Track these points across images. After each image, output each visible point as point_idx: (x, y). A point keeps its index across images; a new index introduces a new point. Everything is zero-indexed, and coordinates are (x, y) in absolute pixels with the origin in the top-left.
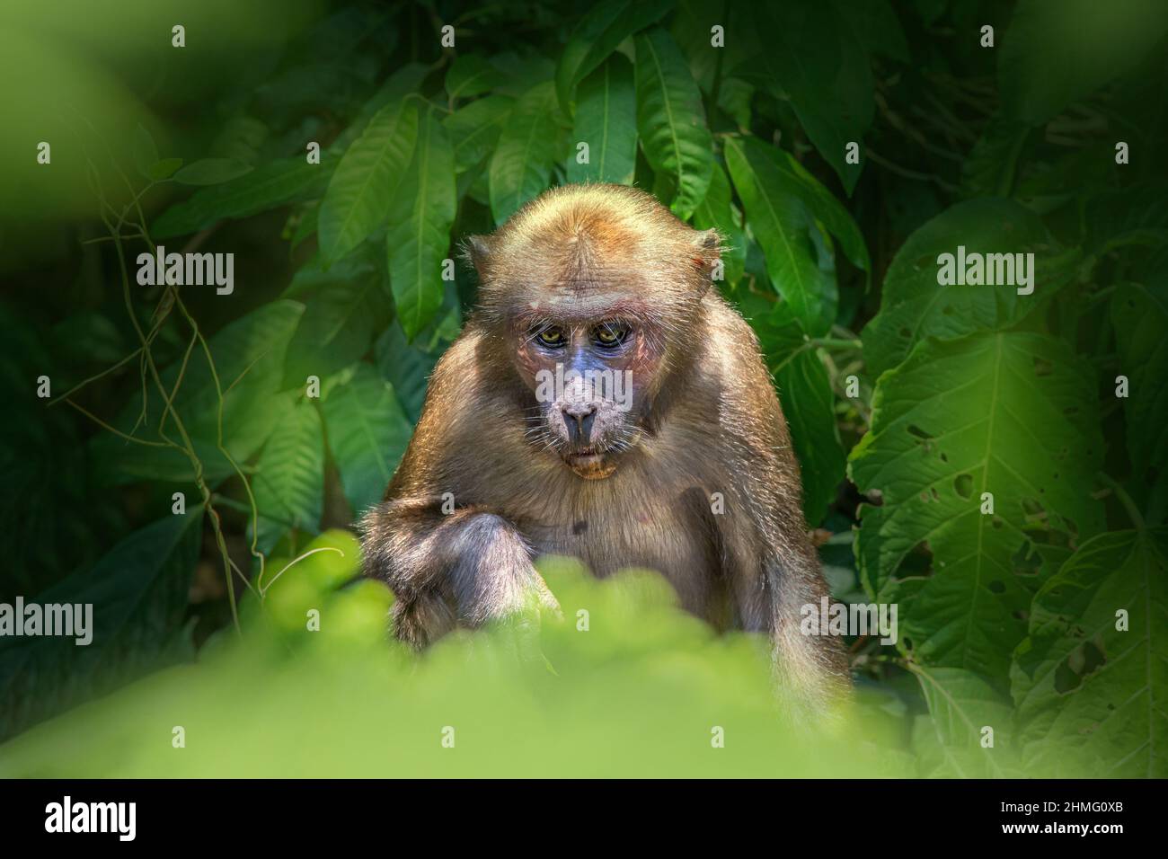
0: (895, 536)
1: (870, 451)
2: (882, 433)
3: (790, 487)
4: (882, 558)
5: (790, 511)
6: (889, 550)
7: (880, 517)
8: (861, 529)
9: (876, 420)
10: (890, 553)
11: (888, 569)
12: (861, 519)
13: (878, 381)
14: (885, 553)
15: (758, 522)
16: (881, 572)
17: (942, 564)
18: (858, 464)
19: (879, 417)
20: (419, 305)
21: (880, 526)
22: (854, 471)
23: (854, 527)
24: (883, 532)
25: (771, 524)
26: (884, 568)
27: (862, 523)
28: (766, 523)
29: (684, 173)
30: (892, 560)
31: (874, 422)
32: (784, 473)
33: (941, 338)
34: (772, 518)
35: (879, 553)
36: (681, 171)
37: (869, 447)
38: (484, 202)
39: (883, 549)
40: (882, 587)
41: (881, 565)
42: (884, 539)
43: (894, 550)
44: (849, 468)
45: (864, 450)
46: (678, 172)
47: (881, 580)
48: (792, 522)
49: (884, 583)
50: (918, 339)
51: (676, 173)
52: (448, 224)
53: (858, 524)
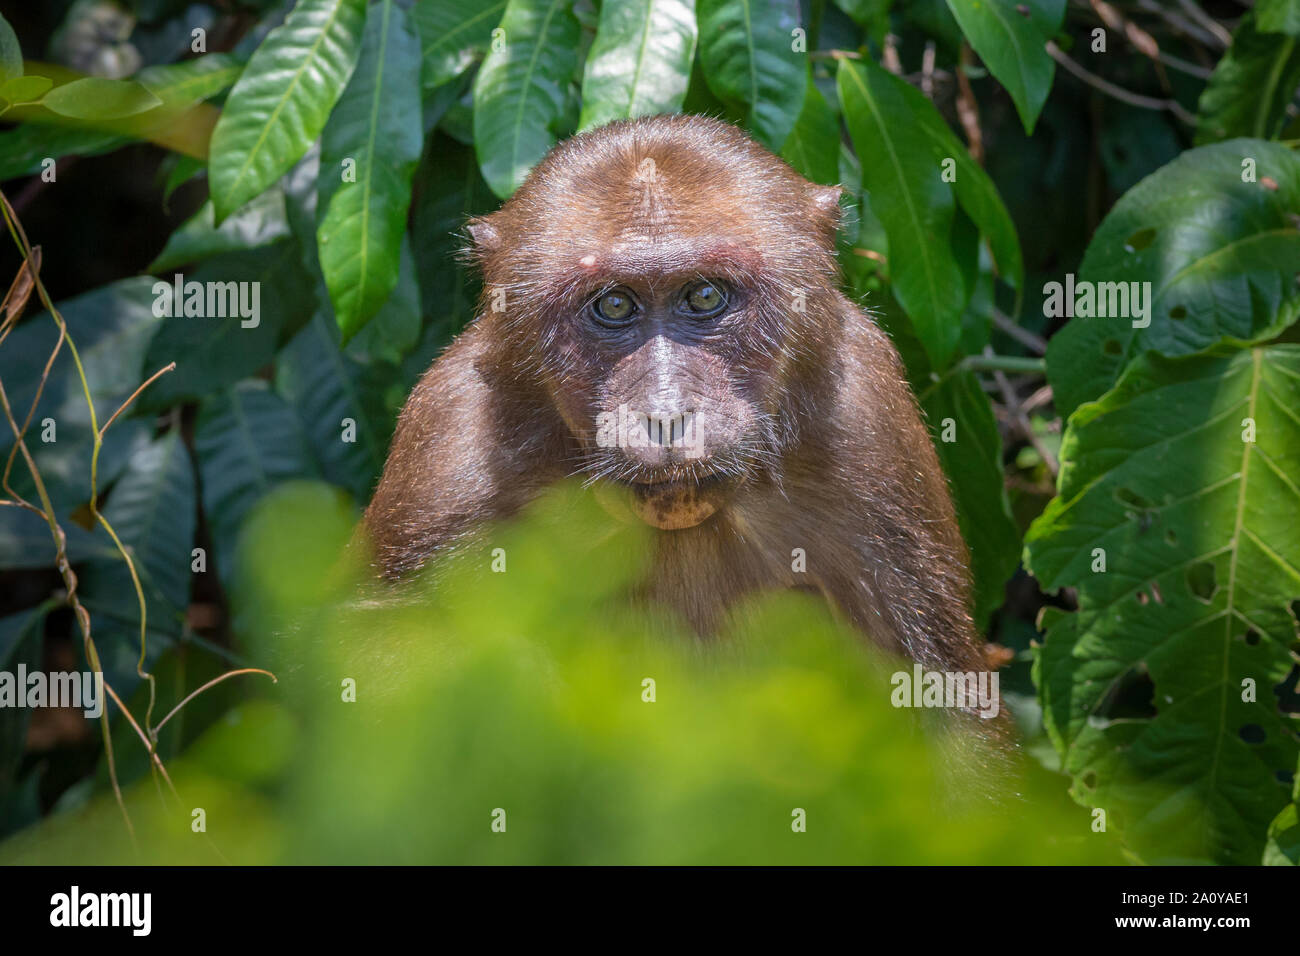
0: (1097, 657)
1: (1059, 528)
2: (1077, 499)
3: (952, 581)
4: (1077, 689)
5: (954, 618)
6: (1088, 678)
7: (1074, 627)
8: (1045, 645)
9: (1068, 479)
10: (1089, 684)
11: (1086, 707)
12: (1044, 631)
13: (1071, 419)
14: (1080, 683)
15: (904, 637)
16: (1074, 712)
17: (1169, 700)
18: (1040, 547)
19: (1072, 474)
20: (361, 286)
21: (1073, 642)
22: (1034, 557)
23: (1034, 644)
24: (1078, 650)
25: (924, 639)
26: (1081, 706)
27: (1047, 637)
28: (915, 636)
29: (759, 101)
30: (1092, 695)
31: (1064, 482)
32: (942, 560)
33: (1168, 355)
34: (924, 630)
35: (1071, 682)
36: (755, 96)
37: (1057, 521)
38: (463, 138)
39: (1077, 676)
40: (1076, 735)
41: (1075, 701)
42: (1079, 661)
43: (1096, 679)
44: (1027, 554)
45: (1049, 526)
46: (751, 97)
47: (1074, 724)
48: (956, 635)
49: (1080, 729)
50: (1131, 356)
51: (747, 99)
52: (410, 164)
53: (1040, 637)
